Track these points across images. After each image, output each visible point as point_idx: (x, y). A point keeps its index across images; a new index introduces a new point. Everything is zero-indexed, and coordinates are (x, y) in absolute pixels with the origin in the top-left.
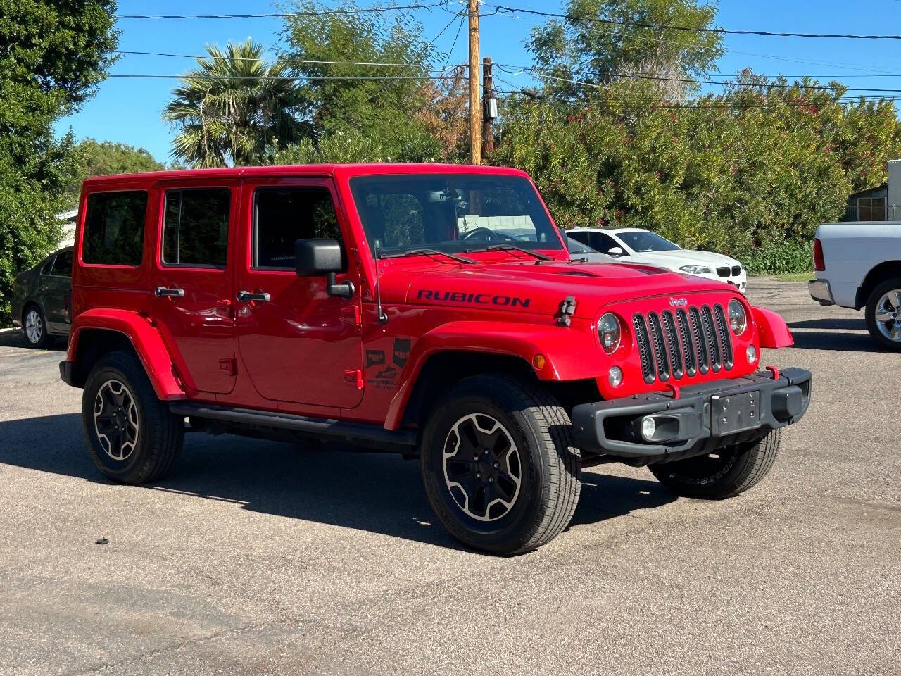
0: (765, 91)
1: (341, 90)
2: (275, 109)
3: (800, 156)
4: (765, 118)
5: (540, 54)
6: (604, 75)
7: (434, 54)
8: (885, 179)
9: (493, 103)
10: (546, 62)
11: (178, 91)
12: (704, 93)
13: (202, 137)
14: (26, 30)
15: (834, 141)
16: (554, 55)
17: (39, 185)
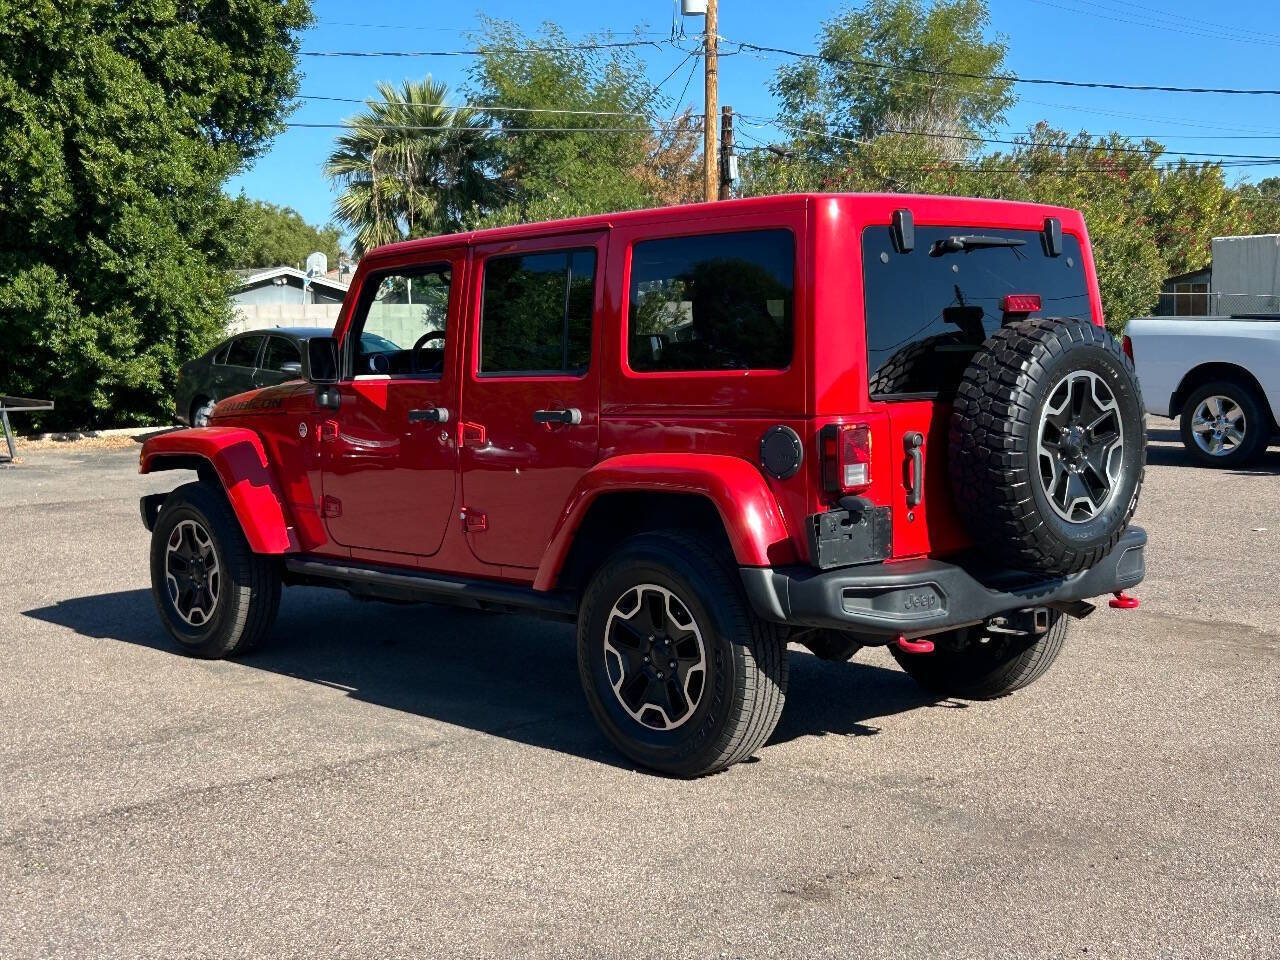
0: (1064, 151)
1: (545, 141)
2: (461, 164)
3: (1105, 231)
4: (1064, 185)
5: (788, 99)
6: (867, 127)
7: (658, 98)
8: (1208, 260)
9: (733, 162)
10: (795, 108)
11: (342, 139)
12: (989, 151)
13: (372, 197)
14: (194, 73)
15: (1147, 213)
16: (805, 101)
17: (205, 257)
